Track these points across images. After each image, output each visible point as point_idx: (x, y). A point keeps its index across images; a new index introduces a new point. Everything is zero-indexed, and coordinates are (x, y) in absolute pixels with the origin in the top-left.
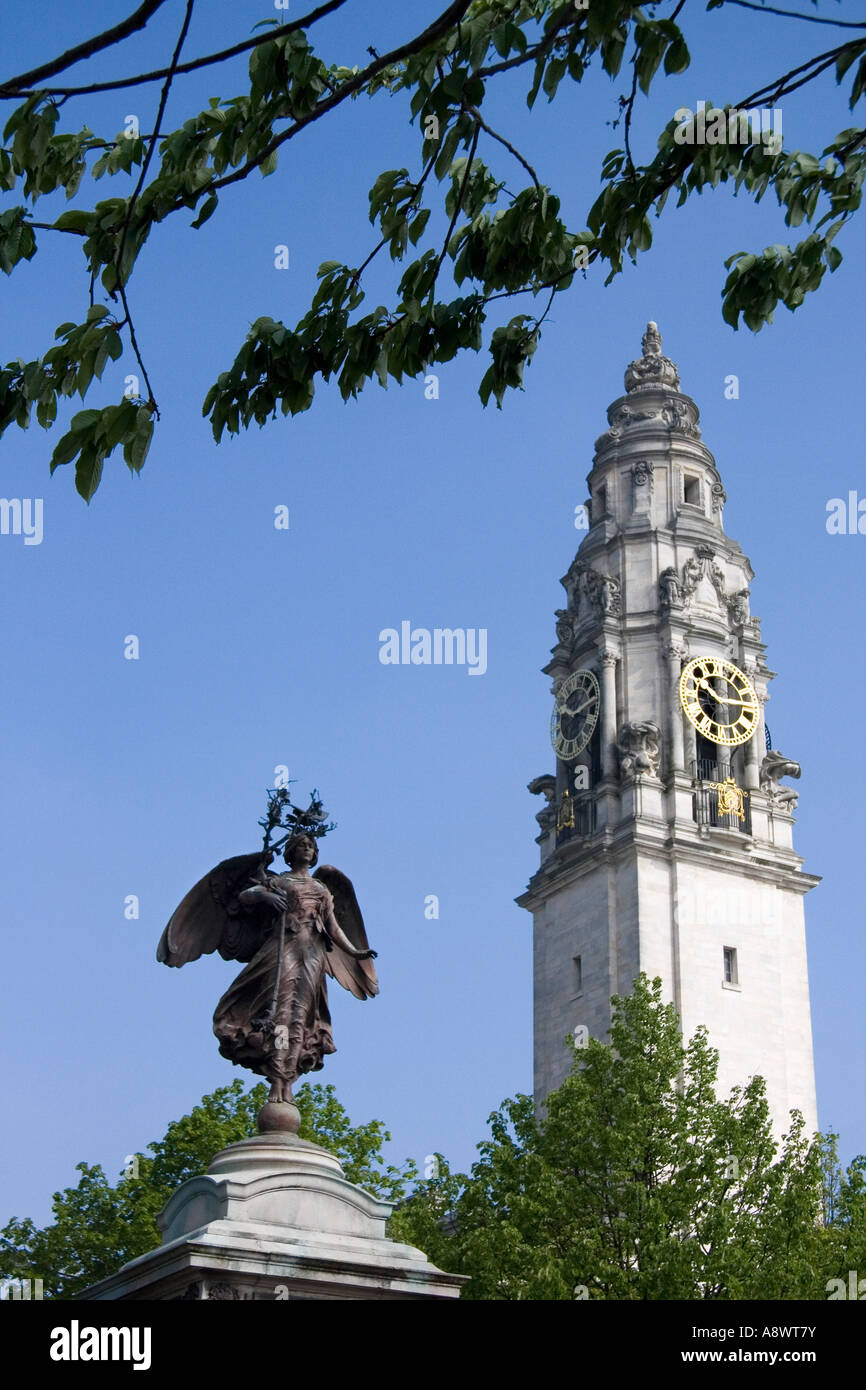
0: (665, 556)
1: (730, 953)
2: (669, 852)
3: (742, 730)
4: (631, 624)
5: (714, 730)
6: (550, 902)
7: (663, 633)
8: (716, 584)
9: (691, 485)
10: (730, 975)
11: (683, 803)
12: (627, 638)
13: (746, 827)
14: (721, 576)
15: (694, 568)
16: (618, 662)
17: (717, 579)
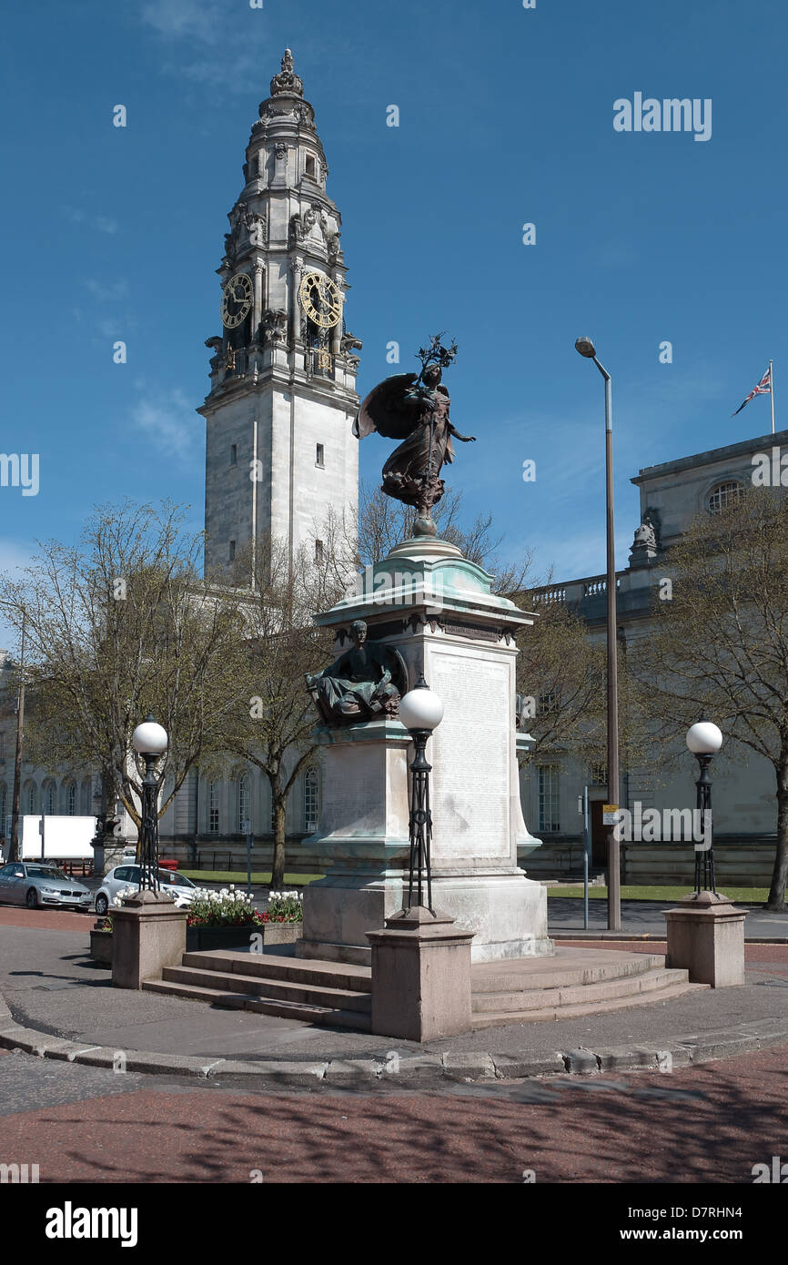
0: (295, 206)
1: (320, 448)
2: (290, 389)
3: (332, 318)
4: (273, 247)
5: (317, 317)
6: (218, 412)
7: (291, 255)
8: (322, 228)
9: (310, 161)
10: (320, 460)
11: (299, 359)
12: (269, 256)
13: (332, 375)
14: (325, 222)
15: (310, 216)
16: (264, 270)
17: (323, 224)
